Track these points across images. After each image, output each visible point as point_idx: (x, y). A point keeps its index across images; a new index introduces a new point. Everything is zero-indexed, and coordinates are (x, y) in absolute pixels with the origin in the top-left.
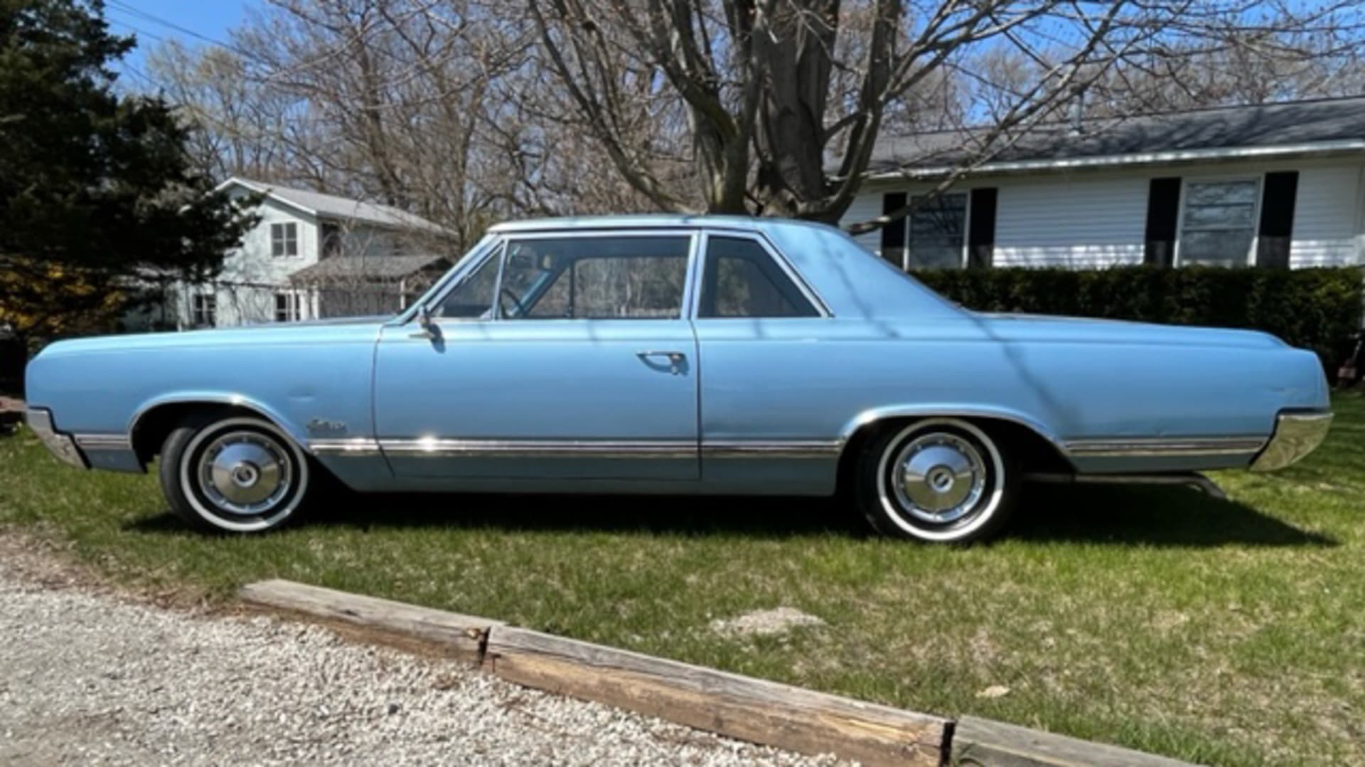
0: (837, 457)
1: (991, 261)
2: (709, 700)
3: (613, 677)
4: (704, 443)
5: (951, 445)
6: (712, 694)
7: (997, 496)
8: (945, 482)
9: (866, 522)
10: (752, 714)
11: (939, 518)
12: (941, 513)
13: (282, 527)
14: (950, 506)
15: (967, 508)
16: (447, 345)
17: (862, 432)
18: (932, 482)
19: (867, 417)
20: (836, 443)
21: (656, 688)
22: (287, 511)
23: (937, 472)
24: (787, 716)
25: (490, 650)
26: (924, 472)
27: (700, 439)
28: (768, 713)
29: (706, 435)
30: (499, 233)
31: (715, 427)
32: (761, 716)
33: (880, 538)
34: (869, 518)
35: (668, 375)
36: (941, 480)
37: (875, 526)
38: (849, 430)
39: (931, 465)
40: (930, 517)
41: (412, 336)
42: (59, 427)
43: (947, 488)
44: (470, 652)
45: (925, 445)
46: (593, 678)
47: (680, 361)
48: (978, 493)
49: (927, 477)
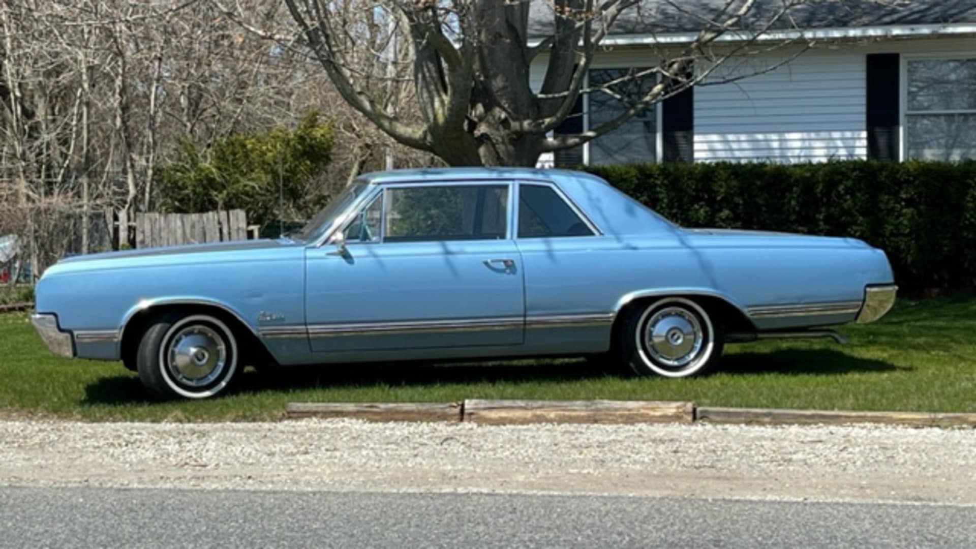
0: (610, 324)
1: (692, 152)
2: (590, 413)
3: (538, 412)
4: (528, 319)
5: (680, 315)
6: (591, 410)
7: (710, 346)
8: (678, 338)
9: (631, 368)
10: (611, 415)
11: (676, 363)
12: (677, 360)
13: (222, 394)
14: (682, 355)
15: (692, 355)
16: (355, 260)
17: (625, 308)
18: (670, 340)
19: (626, 299)
20: (611, 315)
21: (562, 413)
22: (223, 384)
23: (672, 332)
24: (626, 413)
25: (466, 411)
26: (664, 334)
27: (525, 316)
28: (618, 413)
29: (528, 313)
30: (379, 184)
31: (534, 308)
32: (614, 415)
33: (640, 377)
34: (632, 365)
35: (504, 275)
36: (676, 337)
37: (636, 371)
38: (617, 307)
39: (668, 328)
40: (670, 363)
41: (329, 254)
42: (62, 326)
43: (680, 341)
44: (455, 415)
45: (664, 316)
46: (529, 414)
47: (510, 266)
48: (698, 345)
49: (666, 337)
